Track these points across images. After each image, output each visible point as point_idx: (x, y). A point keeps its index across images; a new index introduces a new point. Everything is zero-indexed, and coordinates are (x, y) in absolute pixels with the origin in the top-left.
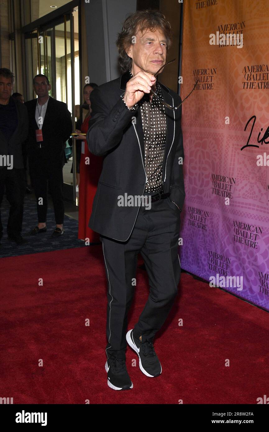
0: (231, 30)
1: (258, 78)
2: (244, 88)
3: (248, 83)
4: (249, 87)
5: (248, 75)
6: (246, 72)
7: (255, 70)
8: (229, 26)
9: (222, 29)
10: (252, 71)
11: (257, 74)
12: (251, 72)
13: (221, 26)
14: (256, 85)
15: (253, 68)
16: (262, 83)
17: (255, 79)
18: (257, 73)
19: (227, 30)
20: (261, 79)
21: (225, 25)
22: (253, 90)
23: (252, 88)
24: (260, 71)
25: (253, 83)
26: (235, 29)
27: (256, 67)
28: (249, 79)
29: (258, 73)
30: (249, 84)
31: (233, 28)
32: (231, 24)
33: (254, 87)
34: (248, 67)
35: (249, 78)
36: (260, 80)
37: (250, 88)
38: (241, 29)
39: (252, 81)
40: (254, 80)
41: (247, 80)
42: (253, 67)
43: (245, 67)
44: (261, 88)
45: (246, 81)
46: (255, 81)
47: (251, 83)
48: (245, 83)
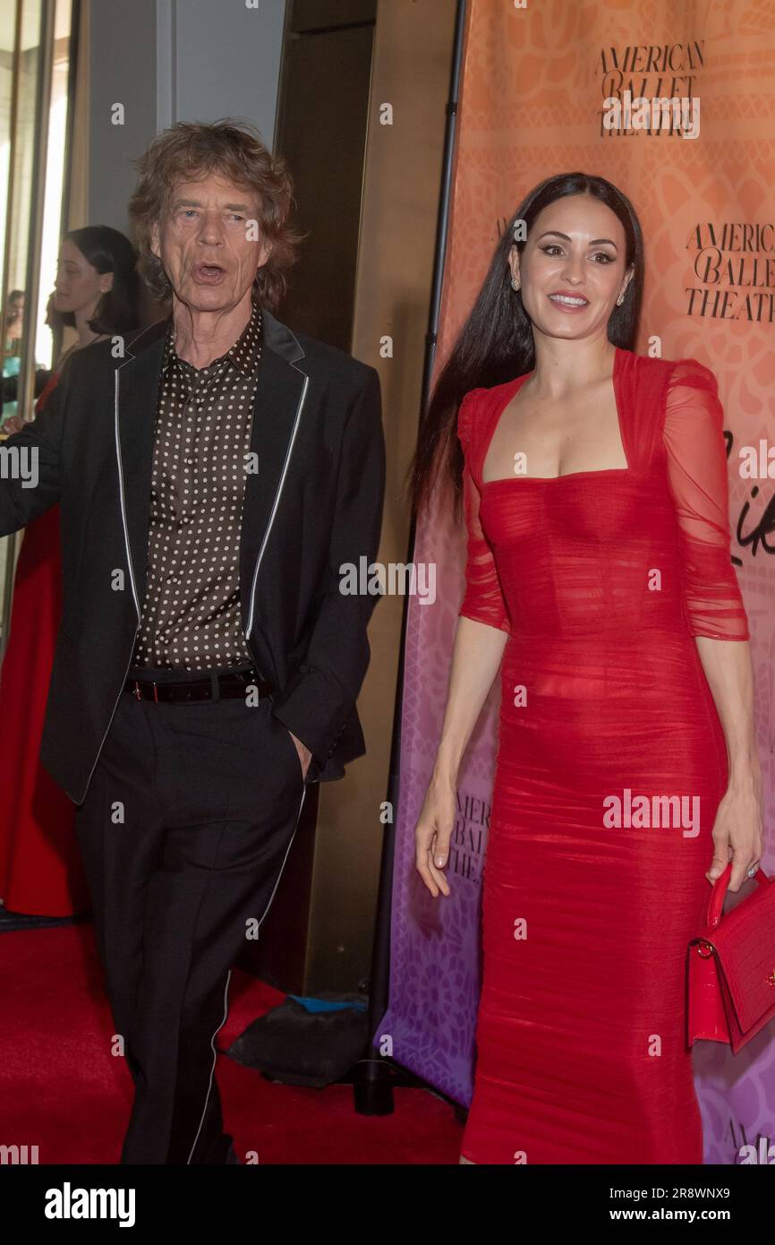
0: (648, 70)
1: (748, 275)
2: (690, 313)
3: (707, 292)
4: (710, 308)
5: (709, 259)
6: (700, 247)
7: (738, 243)
8: (642, 54)
9: (616, 65)
10: (727, 247)
11: (743, 261)
12: (723, 249)
13: (613, 50)
14: (738, 302)
15: (729, 232)
16: (764, 297)
17: (736, 280)
18: (743, 255)
19: (632, 70)
20: (759, 282)
21: (628, 49)
22: (726, 322)
23: (723, 316)
24: (758, 250)
25: (727, 294)
26: (664, 70)
27: (739, 232)
28: (712, 275)
29: (749, 256)
30: (712, 298)
31: (660, 64)
32: (651, 49)
33: (729, 312)
34: (710, 226)
35: (712, 272)
36: (755, 284)
37: (714, 315)
38: (688, 72)
39: (724, 285)
40: (732, 283)
41: (705, 281)
42: (729, 228)
43: (698, 229)
44: (759, 319)
45: (699, 284)
46: (737, 288)
47: (718, 293)
48: (694, 291)
